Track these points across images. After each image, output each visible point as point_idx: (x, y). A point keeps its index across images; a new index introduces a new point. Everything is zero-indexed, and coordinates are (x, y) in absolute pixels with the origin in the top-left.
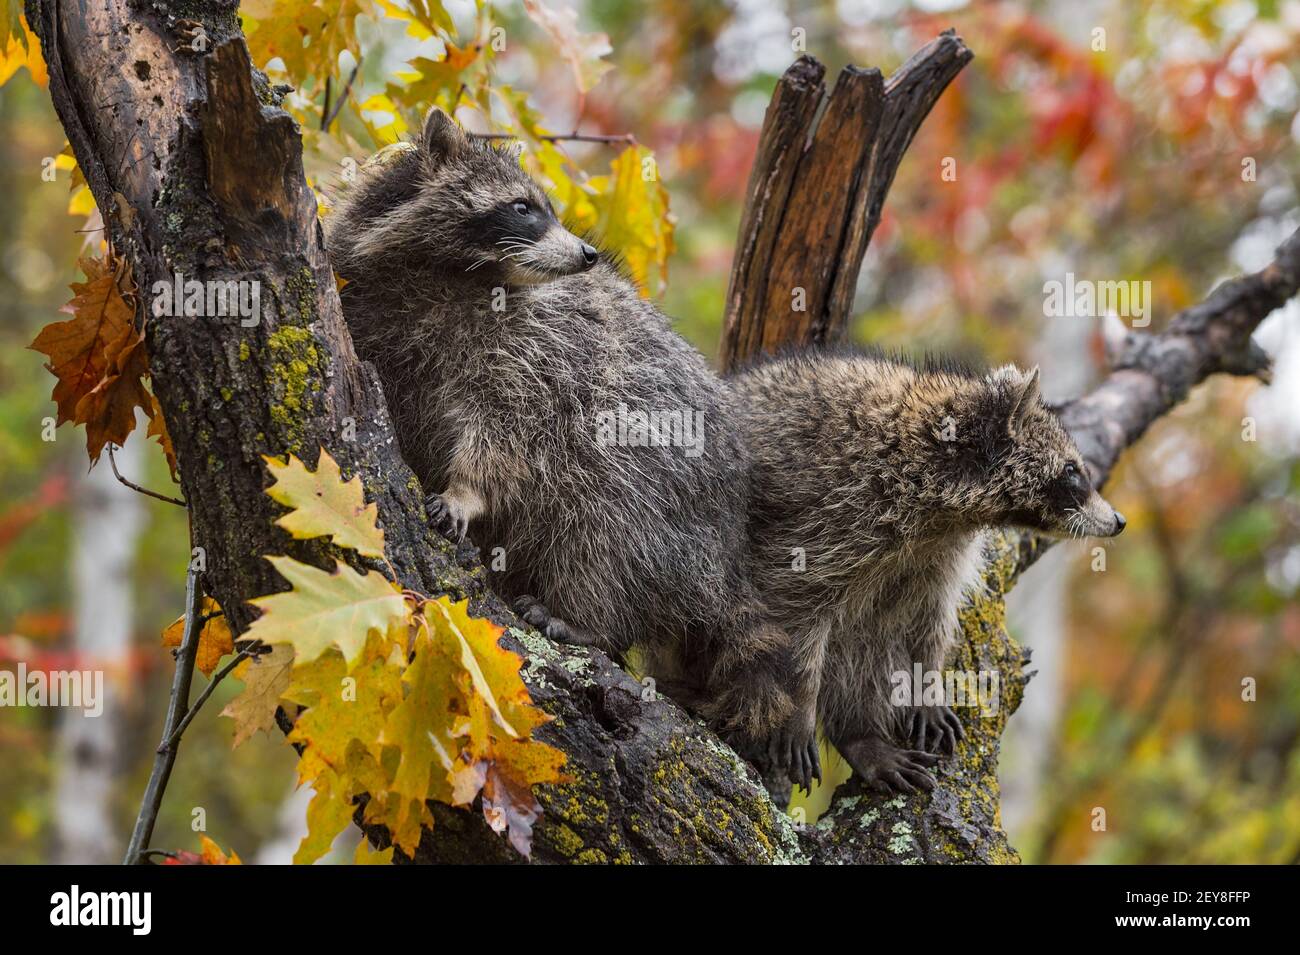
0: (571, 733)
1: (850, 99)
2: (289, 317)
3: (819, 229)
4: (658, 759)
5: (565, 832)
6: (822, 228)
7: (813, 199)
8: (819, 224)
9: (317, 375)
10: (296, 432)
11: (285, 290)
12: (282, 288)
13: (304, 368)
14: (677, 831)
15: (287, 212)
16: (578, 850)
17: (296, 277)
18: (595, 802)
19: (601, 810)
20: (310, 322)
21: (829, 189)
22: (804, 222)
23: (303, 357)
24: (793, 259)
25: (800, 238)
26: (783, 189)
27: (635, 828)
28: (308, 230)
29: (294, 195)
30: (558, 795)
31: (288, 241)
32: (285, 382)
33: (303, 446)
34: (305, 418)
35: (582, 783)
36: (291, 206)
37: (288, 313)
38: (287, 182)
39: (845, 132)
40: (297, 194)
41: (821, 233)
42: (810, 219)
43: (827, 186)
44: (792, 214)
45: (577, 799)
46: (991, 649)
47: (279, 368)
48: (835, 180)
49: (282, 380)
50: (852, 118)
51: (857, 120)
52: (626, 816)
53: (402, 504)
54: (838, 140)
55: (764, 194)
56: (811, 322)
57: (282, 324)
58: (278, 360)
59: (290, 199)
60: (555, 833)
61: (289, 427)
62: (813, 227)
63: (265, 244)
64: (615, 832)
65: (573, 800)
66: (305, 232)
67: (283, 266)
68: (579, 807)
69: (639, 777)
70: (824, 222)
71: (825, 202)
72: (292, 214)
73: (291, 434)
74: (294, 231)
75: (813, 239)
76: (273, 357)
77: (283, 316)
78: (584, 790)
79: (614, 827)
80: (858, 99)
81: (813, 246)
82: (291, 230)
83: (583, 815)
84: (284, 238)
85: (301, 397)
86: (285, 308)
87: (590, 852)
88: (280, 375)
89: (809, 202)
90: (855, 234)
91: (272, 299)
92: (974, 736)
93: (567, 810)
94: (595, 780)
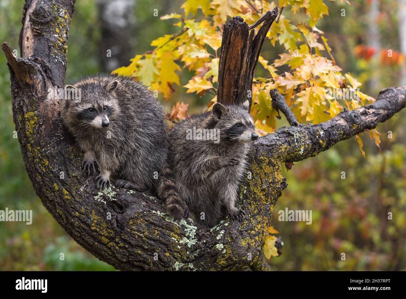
0: (104, 213)
1: (237, 31)
2: (30, 110)
3: (233, 65)
4: (129, 219)
5: (103, 238)
6: (234, 64)
7: (231, 57)
8: (233, 64)
9: (37, 124)
10: (32, 138)
11: (29, 103)
12: (28, 102)
13: (33, 122)
14: (137, 237)
15: (31, 83)
16: (108, 243)
17: (31, 99)
18: (110, 231)
19: (112, 233)
20: (35, 111)
21: (234, 55)
22: (229, 63)
23: (33, 119)
24: (228, 73)
25: (229, 68)
26: (225, 54)
27: (123, 237)
28: (38, 87)
29: (33, 78)
30: (100, 229)
31: (32, 90)
32: (29, 126)
33: (34, 142)
34: (35, 135)
35: (106, 226)
36: (32, 81)
37: (30, 109)
38: (30, 75)
39: (237, 39)
40: (34, 78)
41: (234, 66)
42: (231, 62)
43: (234, 54)
44: (227, 61)
45: (105, 230)
46: (268, 180)
47: (27, 123)
48: (236, 52)
49: (28, 126)
50: (238, 36)
51: (240, 36)
52: (120, 234)
53: (63, 155)
54: (235, 42)
55: (221, 55)
56: (234, 89)
57: (28, 111)
58: (27, 121)
59: (31, 79)
60: (101, 238)
61: (31, 137)
62: (232, 65)
63: (26, 91)
64: (117, 238)
65: (104, 230)
66: (37, 87)
67: (29, 97)
68: (106, 232)
69: (123, 224)
70: (234, 63)
71: (234, 58)
72: (32, 83)
73: (31, 139)
74: (33, 87)
75: (232, 68)
76: (26, 120)
77: (28, 109)
78: (107, 228)
79: (117, 237)
80: (239, 31)
81: (232, 70)
82: (32, 87)
83: (107, 234)
84: (31, 89)
85: (33, 130)
86: (29, 107)
87: (111, 243)
88: (28, 124)
89: (230, 58)
90: (244, 66)
91: (25, 105)
92: (257, 204)
93: (103, 232)
94: (109, 225)
